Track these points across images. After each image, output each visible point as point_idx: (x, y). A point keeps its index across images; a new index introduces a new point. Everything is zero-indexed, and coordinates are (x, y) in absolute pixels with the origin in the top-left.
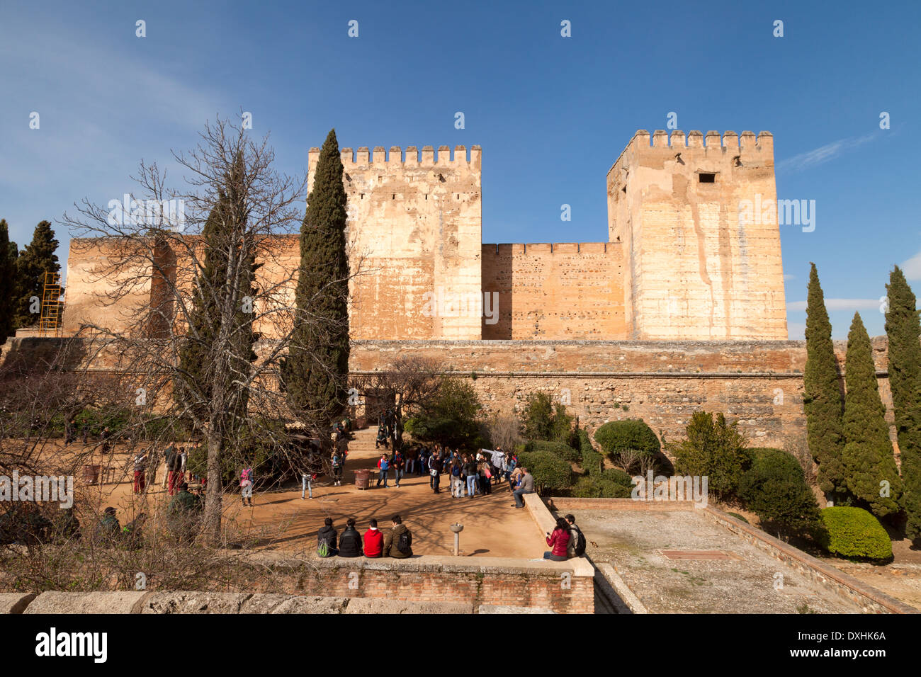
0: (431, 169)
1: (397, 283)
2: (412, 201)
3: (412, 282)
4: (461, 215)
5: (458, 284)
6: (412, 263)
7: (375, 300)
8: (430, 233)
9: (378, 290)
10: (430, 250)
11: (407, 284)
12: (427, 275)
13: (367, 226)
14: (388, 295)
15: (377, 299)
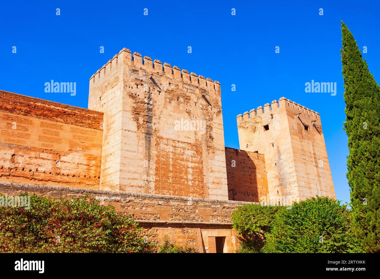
0: (197, 87)
1: (182, 160)
2: (188, 104)
3: (191, 161)
4: (214, 121)
5: (215, 166)
6: (190, 147)
7: (169, 170)
9: (171, 163)
10: (200, 139)
11: (188, 161)
12: (199, 157)
13: (163, 114)
14: (177, 167)
15: (171, 170)
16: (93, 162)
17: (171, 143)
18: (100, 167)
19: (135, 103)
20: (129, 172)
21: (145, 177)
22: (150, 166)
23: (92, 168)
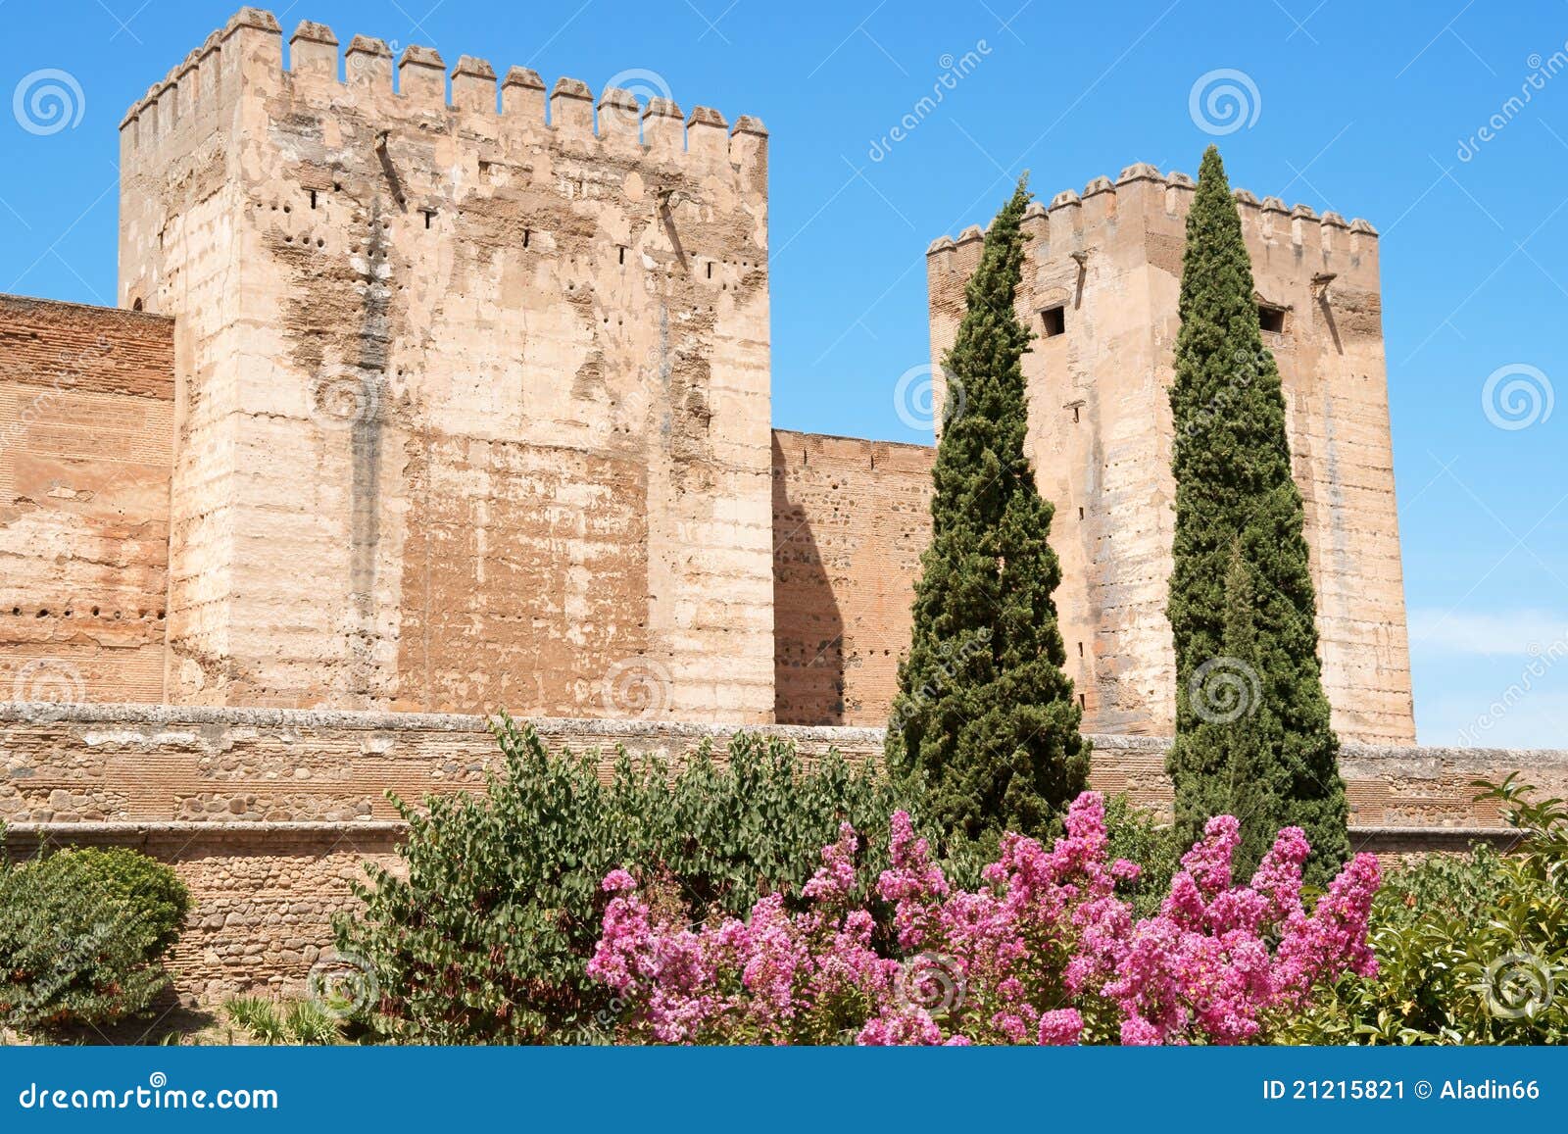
0: (635, 166)
1: (541, 530)
2: (583, 260)
3: (583, 530)
4: (720, 328)
5: (710, 547)
6: (585, 467)
7: (474, 583)
8: (634, 373)
10: (636, 428)
11: (571, 534)
12: (628, 512)
13: (446, 323)
14: (513, 566)
15: (481, 579)
16: (131, 548)
17: (482, 454)
18: (166, 567)
19: (300, 282)
20: (274, 601)
21: (351, 619)
22: (378, 568)
23: (125, 574)
